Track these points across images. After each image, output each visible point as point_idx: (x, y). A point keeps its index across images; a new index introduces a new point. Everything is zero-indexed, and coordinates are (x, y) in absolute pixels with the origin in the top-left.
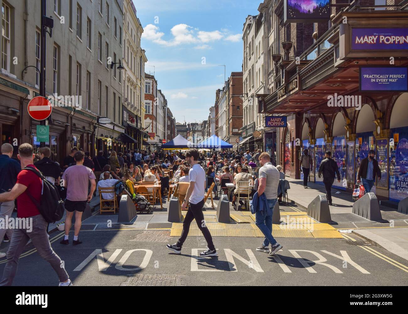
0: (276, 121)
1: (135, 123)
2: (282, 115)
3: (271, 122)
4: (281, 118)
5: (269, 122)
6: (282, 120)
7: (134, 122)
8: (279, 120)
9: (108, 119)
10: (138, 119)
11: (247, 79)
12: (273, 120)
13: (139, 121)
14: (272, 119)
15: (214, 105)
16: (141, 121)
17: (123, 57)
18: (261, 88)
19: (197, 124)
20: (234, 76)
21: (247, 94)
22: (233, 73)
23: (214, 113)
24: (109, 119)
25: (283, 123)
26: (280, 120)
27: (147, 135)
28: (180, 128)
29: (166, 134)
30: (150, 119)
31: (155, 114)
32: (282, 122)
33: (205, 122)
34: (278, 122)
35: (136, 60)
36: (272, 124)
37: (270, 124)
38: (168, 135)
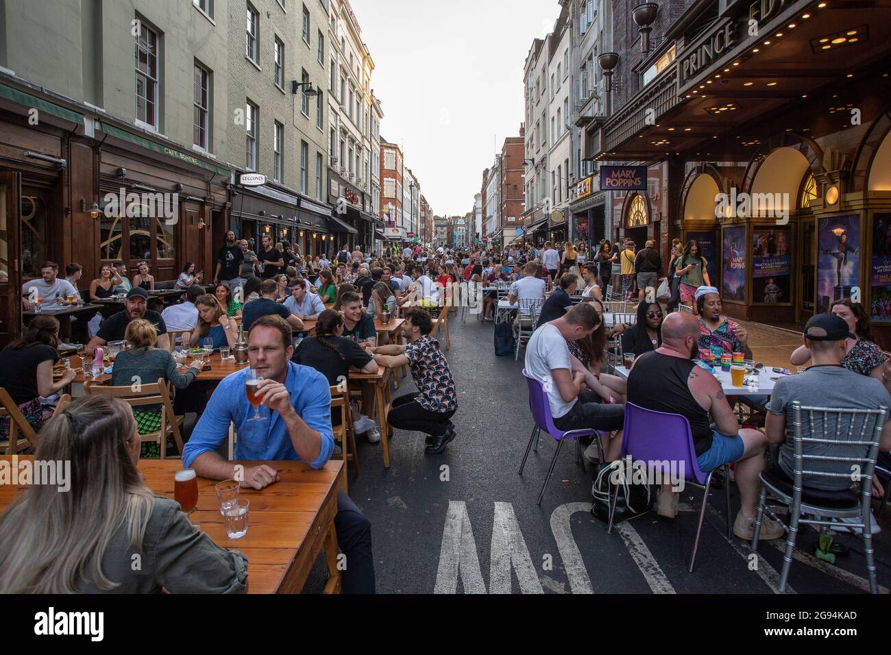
0: (623, 177)
1: (360, 203)
2: (638, 163)
3: (612, 179)
4: (635, 171)
5: (607, 179)
6: (636, 176)
7: (357, 202)
8: (631, 175)
9: (260, 175)
10: (365, 198)
11: (532, 139)
12: (616, 173)
13: (368, 202)
14: (613, 173)
15: (479, 191)
16: (371, 202)
17: (330, 89)
18: (566, 136)
19: (460, 217)
20: (509, 142)
21: (533, 160)
22: (507, 138)
23: (480, 202)
24: (262, 176)
25: (638, 181)
26: (633, 174)
27: (380, 224)
28: (439, 222)
29: (419, 227)
30: (392, 204)
31: (399, 198)
32: (638, 179)
33: (468, 215)
34: (628, 178)
35: (361, 108)
36: (615, 182)
37: (609, 184)
38: (421, 230)
